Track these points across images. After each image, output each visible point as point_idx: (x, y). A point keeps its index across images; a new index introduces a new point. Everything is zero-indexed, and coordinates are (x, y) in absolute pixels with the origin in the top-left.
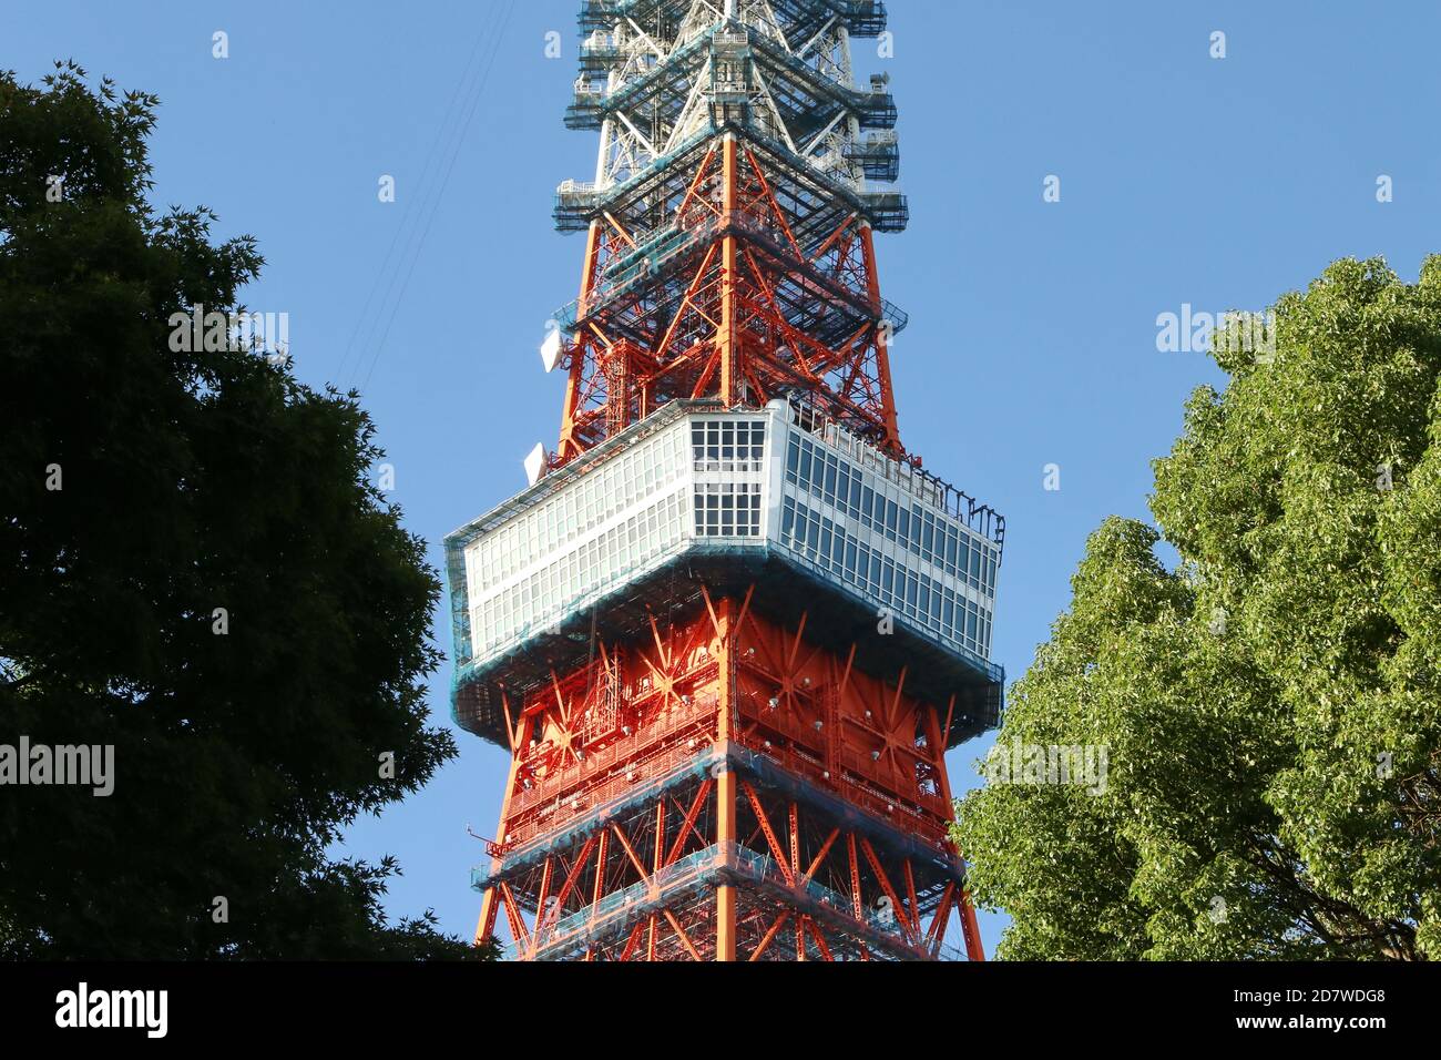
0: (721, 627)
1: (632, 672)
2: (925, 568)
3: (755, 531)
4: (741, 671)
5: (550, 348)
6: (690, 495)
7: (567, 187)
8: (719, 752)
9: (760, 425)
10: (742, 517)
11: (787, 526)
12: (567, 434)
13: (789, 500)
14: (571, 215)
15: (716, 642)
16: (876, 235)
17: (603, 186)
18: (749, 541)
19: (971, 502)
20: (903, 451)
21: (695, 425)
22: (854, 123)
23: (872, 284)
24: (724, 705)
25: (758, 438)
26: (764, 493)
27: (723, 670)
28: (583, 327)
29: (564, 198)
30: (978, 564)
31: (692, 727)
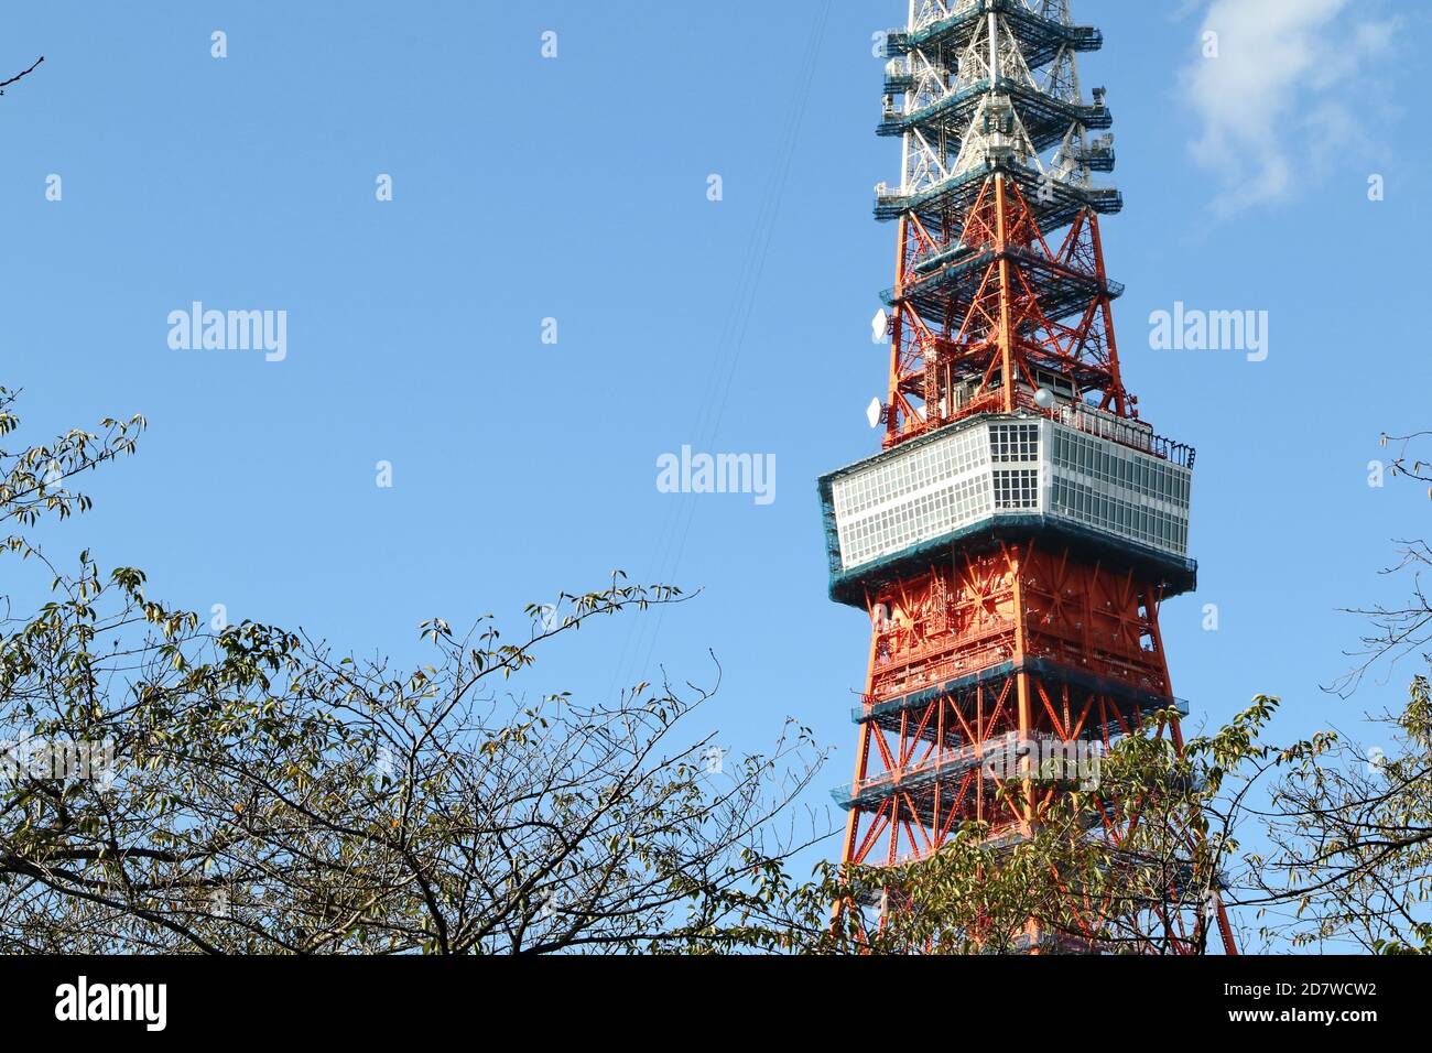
0: (1015, 566)
1: (954, 586)
2: (1144, 500)
3: (1034, 504)
4: (1028, 595)
5: (879, 323)
6: (990, 480)
7: (882, 190)
8: (1018, 658)
9: (1035, 427)
10: (1026, 494)
11: (1055, 498)
12: (894, 387)
13: (1056, 479)
14: (886, 210)
15: (1009, 575)
16: (1100, 217)
17: (907, 190)
18: (1032, 510)
19: (1173, 443)
20: (1124, 391)
21: (992, 428)
22: (1082, 129)
23: (1099, 261)
24: (1019, 624)
25: (1034, 437)
26: (1040, 478)
27: (1017, 596)
28: (899, 303)
29: (882, 201)
30: (1177, 487)
31: (997, 637)
